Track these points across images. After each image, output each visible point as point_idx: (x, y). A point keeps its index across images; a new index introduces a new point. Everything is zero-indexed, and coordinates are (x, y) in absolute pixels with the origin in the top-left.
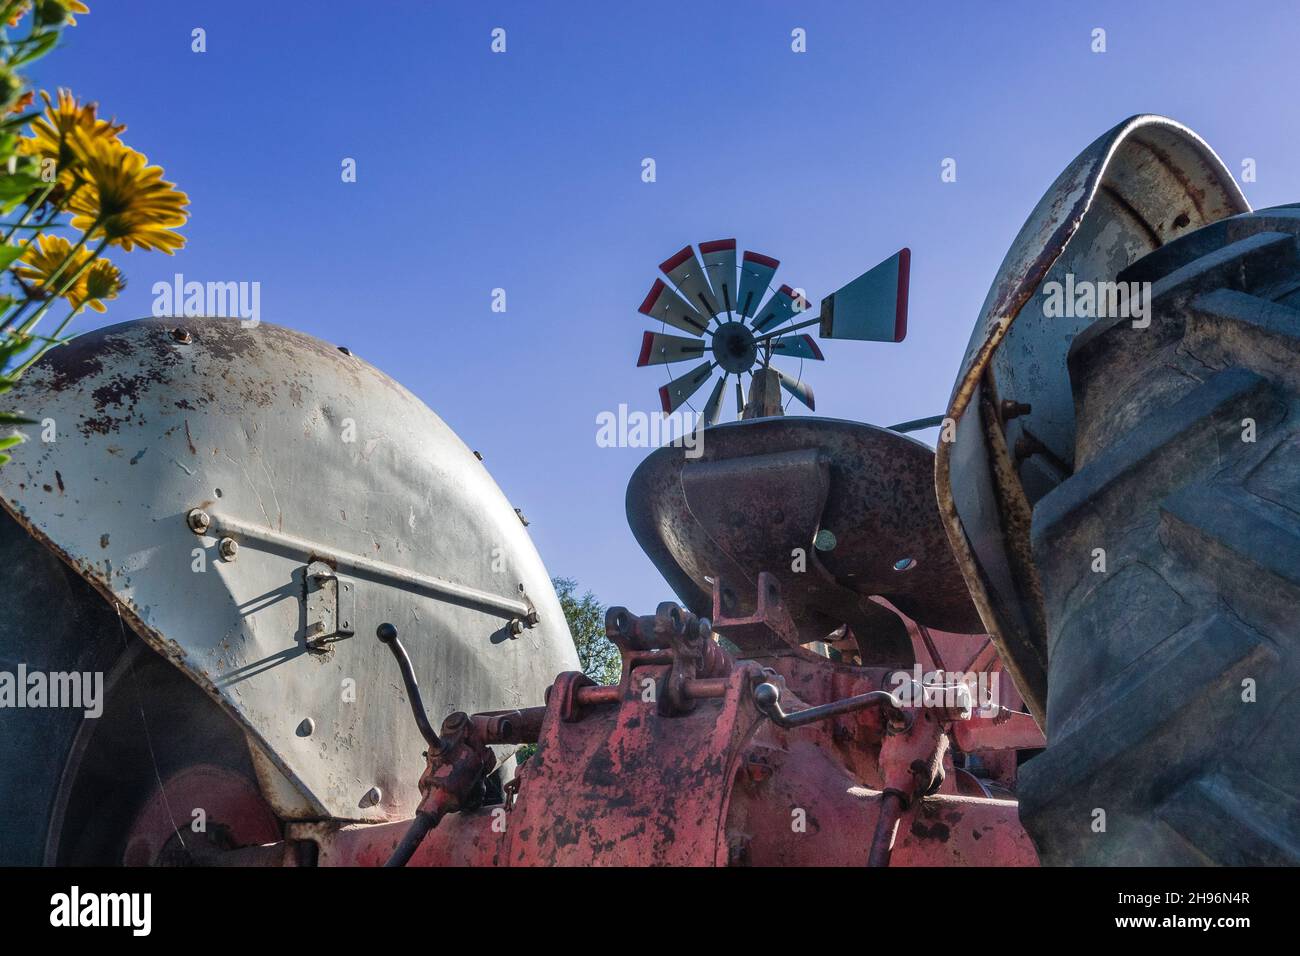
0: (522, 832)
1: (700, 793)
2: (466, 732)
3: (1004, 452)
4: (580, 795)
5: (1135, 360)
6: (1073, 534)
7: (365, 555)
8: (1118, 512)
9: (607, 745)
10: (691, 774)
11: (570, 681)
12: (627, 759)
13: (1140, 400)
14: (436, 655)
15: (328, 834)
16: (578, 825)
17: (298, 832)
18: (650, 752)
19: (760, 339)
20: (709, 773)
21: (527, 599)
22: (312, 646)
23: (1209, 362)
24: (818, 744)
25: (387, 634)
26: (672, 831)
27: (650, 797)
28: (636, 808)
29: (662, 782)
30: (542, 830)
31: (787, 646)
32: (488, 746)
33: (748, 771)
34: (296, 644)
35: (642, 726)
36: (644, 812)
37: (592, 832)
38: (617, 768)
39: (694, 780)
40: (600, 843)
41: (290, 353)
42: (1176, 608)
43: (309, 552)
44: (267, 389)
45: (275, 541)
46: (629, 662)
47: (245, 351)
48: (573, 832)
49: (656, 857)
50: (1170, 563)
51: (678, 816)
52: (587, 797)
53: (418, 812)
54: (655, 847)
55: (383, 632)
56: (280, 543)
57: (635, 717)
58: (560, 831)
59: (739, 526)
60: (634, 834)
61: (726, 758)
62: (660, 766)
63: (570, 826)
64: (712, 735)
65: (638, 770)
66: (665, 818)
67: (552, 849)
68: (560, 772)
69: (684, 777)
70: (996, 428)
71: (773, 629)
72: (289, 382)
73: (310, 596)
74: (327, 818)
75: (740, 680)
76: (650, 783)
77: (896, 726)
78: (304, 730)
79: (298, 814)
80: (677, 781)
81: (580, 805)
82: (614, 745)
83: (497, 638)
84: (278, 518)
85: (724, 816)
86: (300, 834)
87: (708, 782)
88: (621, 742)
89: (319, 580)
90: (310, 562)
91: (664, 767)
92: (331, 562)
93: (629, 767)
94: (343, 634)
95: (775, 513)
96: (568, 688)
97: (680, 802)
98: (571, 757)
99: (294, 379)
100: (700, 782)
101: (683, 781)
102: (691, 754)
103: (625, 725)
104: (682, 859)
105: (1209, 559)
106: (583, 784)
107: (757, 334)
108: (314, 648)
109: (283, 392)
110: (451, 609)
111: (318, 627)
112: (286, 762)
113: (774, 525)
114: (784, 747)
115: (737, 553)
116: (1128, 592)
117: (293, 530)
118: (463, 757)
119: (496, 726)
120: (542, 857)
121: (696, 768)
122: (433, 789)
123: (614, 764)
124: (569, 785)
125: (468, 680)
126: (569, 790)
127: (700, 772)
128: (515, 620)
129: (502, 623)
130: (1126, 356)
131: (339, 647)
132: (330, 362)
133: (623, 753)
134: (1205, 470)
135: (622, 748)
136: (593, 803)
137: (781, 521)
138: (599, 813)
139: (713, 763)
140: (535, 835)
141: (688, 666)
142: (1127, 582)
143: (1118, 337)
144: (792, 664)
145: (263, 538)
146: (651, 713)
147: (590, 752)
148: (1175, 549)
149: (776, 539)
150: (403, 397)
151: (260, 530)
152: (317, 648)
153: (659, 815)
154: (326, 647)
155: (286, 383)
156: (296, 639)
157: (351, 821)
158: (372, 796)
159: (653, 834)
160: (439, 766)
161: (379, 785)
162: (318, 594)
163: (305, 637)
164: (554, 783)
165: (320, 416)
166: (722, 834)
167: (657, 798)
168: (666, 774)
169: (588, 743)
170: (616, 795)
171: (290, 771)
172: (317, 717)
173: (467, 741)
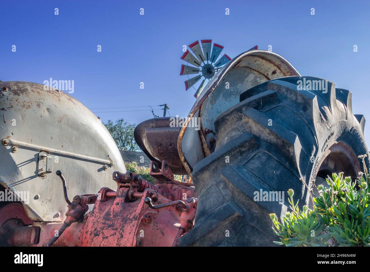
0: (86, 232)
1: (131, 225)
2: (79, 201)
3: (205, 143)
4: (101, 223)
5: (231, 124)
6: (202, 175)
7: (58, 149)
8: (213, 170)
9: (110, 209)
10: (130, 219)
11: (104, 190)
12: (114, 214)
13: (228, 137)
14: (80, 176)
15: (43, 225)
16: (100, 231)
17: (35, 224)
18: (121, 212)
19: (216, 69)
20: (134, 220)
21: (110, 159)
22: (39, 175)
23: (246, 128)
24: (170, 211)
25: (59, 173)
26: (123, 235)
27: (119, 225)
28: (115, 228)
29: (122, 221)
30: (91, 231)
31: (170, 180)
32: (87, 204)
33: (145, 220)
34: (35, 174)
35: (119, 205)
36: (116, 229)
37: (103, 234)
38: (111, 216)
39: (130, 221)
40: (105, 236)
41: (38, 93)
42: (222, 198)
43: (40, 149)
44: (30, 104)
45: (29, 147)
46: (119, 186)
47: (24, 93)
48: (98, 233)
49: (118, 242)
50: (222, 186)
51: (124, 231)
52: (103, 224)
53: (64, 222)
54: (118, 239)
55: (58, 173)
56: (31, 147)
57: (118, 202)
58: (95, 232)
59: (160, 146)
60: (113, 235)
61: (139, 216)
62: (122, 217)
63: (98, 231)
64: (136, 209)
65: (117, 217)
66: (121, 231)
67: (93, 237)
68: (98, 216)
69: (128, 220)
70: (203, 136)
71: (165, 176)
72: (37, 101)
73: (40, 161)
74: (43, 221)
75: (146, 194)
76: (119, 221)
77: (184, 210)
78: (36, 198)
79: (35, 220)
80: (126, 221)
81: (101, 225)
82: (112, 209)
83: (99, 170)
84: (31, 140)
85: (136, 232)
86: (36, 225)
87: (133, 222)
88: (114, 209)
89: (43, 157)
90: (40, 152)
91: (123, 217)
92: (47, 151)
93: (114, 216)
94: (47, 172)
95: (169, 143)
96: (103, 192)
97: (125, 227)
98: (101, 211)
99: (38, 100)
100: (132, 222)
101: (127, 221)
102: (131, 214)
103: (115, 204)
104: (124, 243)
105: (230, 187)
106: (103, 220)
107: (216, 68)
108: (40, 176)
109: (35, 105)
110: (85, 163)
111: (42, 170)
112: (30, 207)
113: (169, 147)
114: (158, 212)
115: (160, 153)
116: (212, 192)
117: (35, 144)
118: (78, 208)
119: (88, 199)
120: (90, 239)
121: (131, 218)
122: (69, 216)
123: (111, 215)
124: (99, 220)
125: (89, 182)
126: (99, 221)
127: (132, 219)
128: (106, 165)
129: (101, 166)
130: (229, 123)
131: (48, 175)
132: (51, 94)
133: (114, 212)
134: (236, 161)
135: (114, 211)
136: (104, 225)
137: (171, 145)
138: (105, 228)
139: (136, 217)
140: (89, 233)
141: (135, 189)
142: (213, 190)
143: (227, 118)
144: (171, 185)
145: (26, 146)
146: (123, 201)
147: (106, 211)
148: (224, 183)
149: (170, 150)
150: (74, 104)
151: (24, 144)
152: (41, 175)
153: (120, 230)
154: (44, 175)
155: (36, 102)
156: (35, 173)
157: (51, 222)
158: (57, 215)
159: (118, 235)
160: (71, 210)
161: (59, 212)
162: (42, 160)
163: (38, 173)
164: (96, 219)
165: (46, 111)
166: (135, 236)
167: (120, 225)
168: (123, 219)
169: (106, 208)
170: (110, 224)
171: (31, 209)
172: (41, 194)
173: (79, 203)
